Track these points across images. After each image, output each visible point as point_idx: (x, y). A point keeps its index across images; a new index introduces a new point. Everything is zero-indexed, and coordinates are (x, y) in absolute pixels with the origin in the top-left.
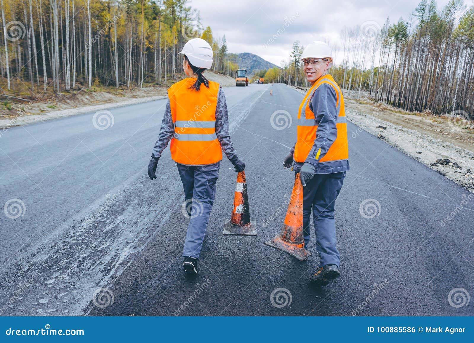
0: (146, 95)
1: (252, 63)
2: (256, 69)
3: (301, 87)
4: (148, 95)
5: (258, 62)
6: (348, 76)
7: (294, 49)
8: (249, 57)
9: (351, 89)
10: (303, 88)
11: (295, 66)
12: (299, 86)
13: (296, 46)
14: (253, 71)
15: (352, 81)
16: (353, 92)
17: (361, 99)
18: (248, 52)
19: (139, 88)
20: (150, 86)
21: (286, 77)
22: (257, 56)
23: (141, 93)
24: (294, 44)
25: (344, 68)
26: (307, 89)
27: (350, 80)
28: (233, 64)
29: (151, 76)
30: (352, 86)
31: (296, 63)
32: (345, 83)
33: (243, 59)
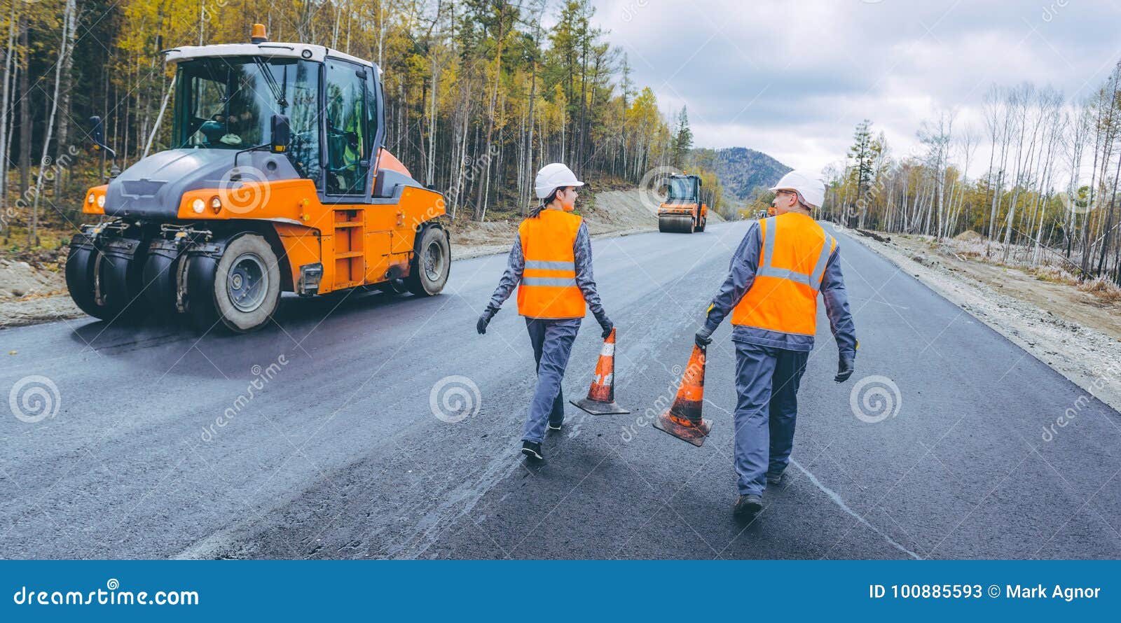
0: (488, 239)
1: (752, 173)
2: (762, 185)
3: (875, 232)
4: (493, 239)
5: (767, 168)
6: (1002, 208)
7: (859, 140)
8: (746, 157)
9: (1013, 241)
10: (879, 235)
11: (860, 181)
12: (870, 228)
13: (863, 132)
14: (754, 189)
15: (1016, 221)
16: (1018, 248)
17: (1042, 268)
18: (743, 146)
19: (477, 223)
20: (503, 219)
21: (835, 206)
22: (765, 155)
23: (478, 234)
24: (857, 129)
25: (991, 187)
26: (890, 236)
27: (1010, 217)
28: (704, 172)
29: (508, 197)
30: (1014, 235)
31: (863, 174)
32: (994, 226)
33: (730, 161)
